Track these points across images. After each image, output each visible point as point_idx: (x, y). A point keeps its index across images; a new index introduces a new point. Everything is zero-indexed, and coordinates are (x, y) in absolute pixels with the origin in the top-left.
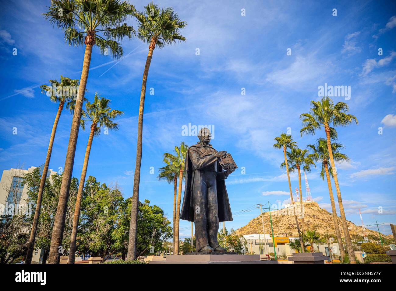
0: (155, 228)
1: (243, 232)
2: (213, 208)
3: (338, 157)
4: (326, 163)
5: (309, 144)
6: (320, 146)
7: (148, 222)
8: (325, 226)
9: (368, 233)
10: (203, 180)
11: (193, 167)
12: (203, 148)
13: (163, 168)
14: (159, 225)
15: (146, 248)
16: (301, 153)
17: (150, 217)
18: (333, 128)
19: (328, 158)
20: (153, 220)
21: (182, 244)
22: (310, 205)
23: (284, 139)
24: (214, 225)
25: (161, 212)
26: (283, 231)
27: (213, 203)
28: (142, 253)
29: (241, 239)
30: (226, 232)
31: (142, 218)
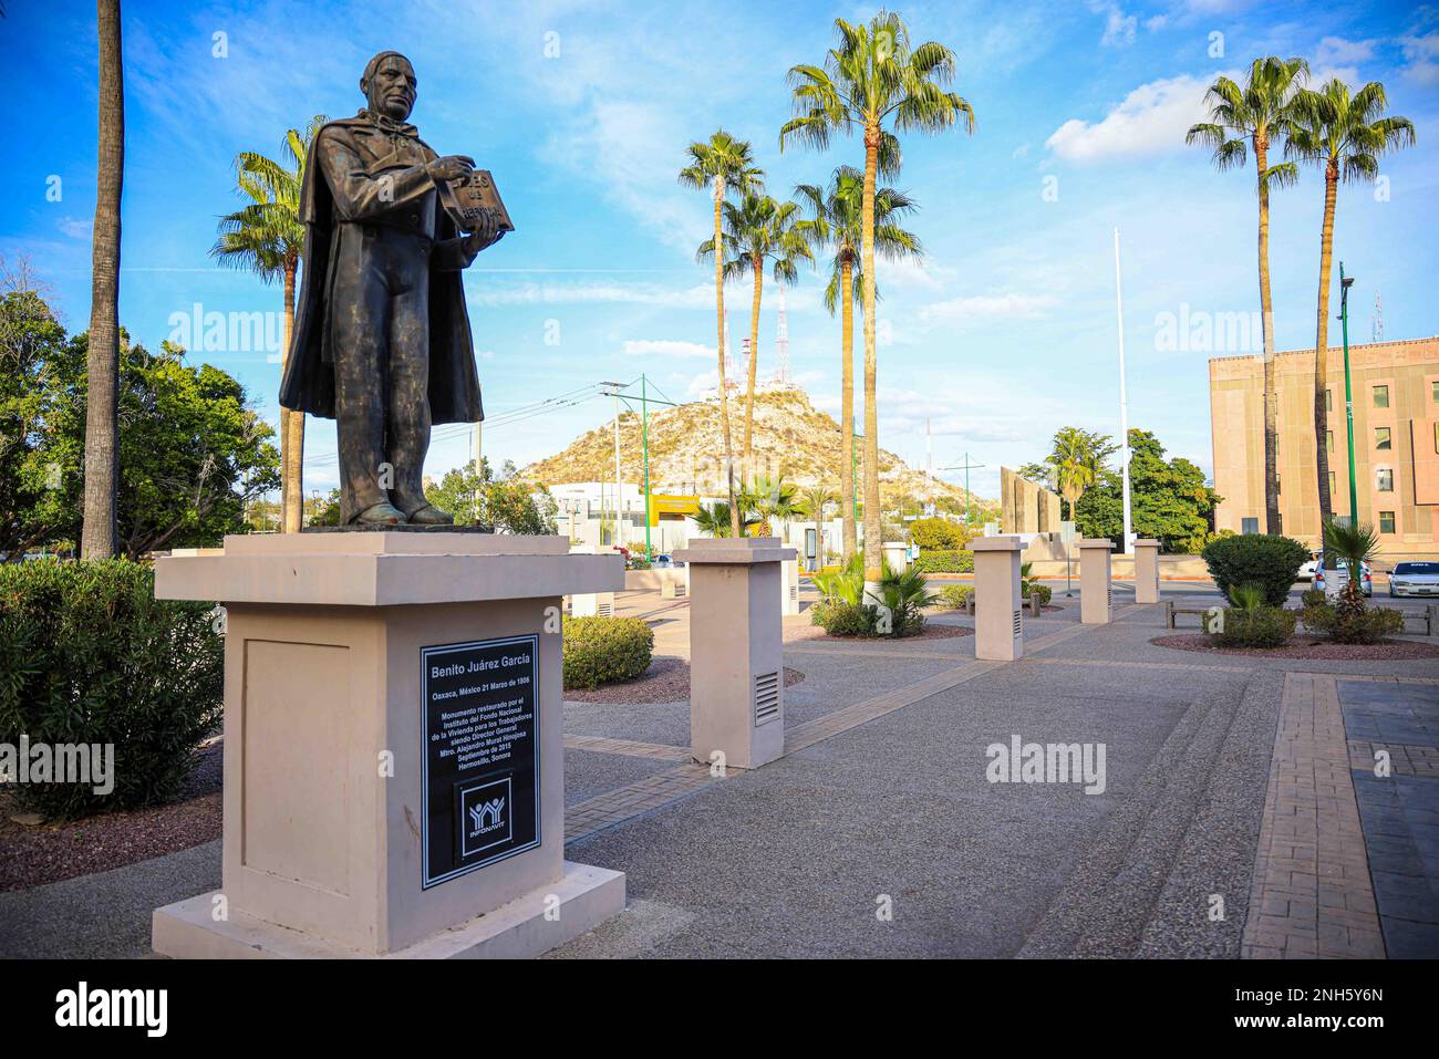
0: (212, 450)
1: (549, 475)
2: (410, 372)
3: (888, 238)
4: (848, 258)
5: (806, 184)
6: (841, 196)
7: (181, 428)
8: (817, 467)
9: (938, 492)
10: (373, 263)
11: (334, 209)
12: (378, 135)
13: (237, 217)
14: (228, 440)
15: (175, 521)
16: (775, 213)
17: (189, 409)
18: (893, 137)
19: (858, 241)
20: (203, 420)
21: (321, 511)
22: (782, 399)
23: (721, 153)
24: (412, 432)
25: (236, 391)
26: (684, 477)
27: (411, 353)
28: (159, 540)
29: (537, 497)
30: (487, 473)
31: (151, 411)
